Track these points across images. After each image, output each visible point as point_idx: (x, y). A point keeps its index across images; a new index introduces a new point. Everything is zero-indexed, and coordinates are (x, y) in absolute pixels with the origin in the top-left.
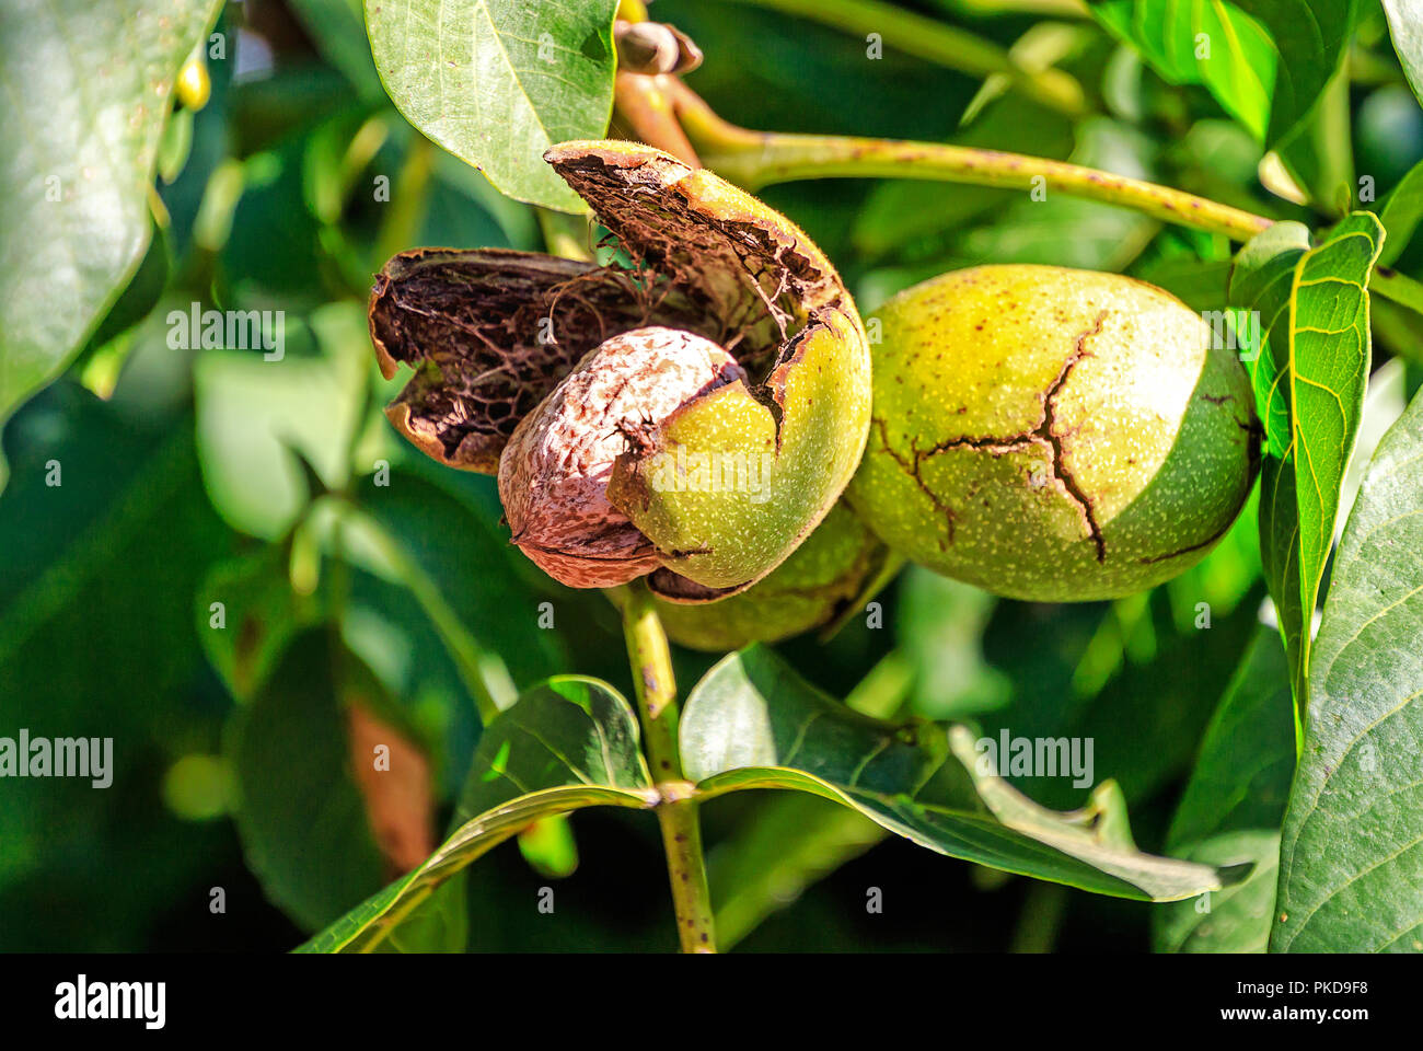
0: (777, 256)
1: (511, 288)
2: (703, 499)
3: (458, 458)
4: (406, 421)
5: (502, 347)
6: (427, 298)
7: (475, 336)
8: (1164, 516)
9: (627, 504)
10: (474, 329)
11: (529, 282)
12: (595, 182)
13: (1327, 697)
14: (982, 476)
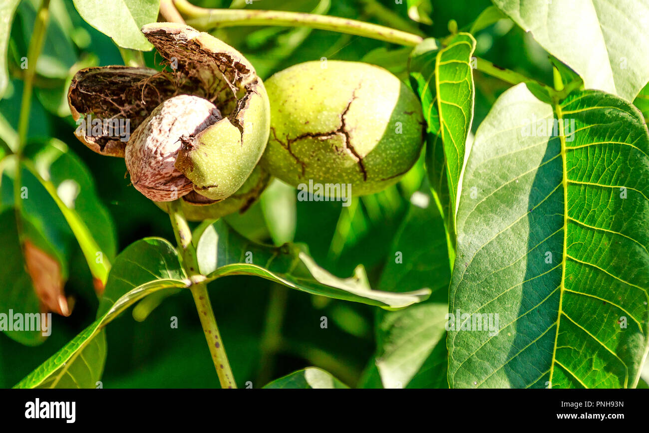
0: (233, 65)
1: (122, 81)
2: (214, 166)
3: (105, 151)
4: (85, 138)
5: (119, 105)
6: (91, 87)
7: (110, 102)
8: (391, 161)
9: (184, 169)
10: (109, 99)
11: (129, 78)
12: (162, 40)
13: (464, 235)
14: (316, 149)
